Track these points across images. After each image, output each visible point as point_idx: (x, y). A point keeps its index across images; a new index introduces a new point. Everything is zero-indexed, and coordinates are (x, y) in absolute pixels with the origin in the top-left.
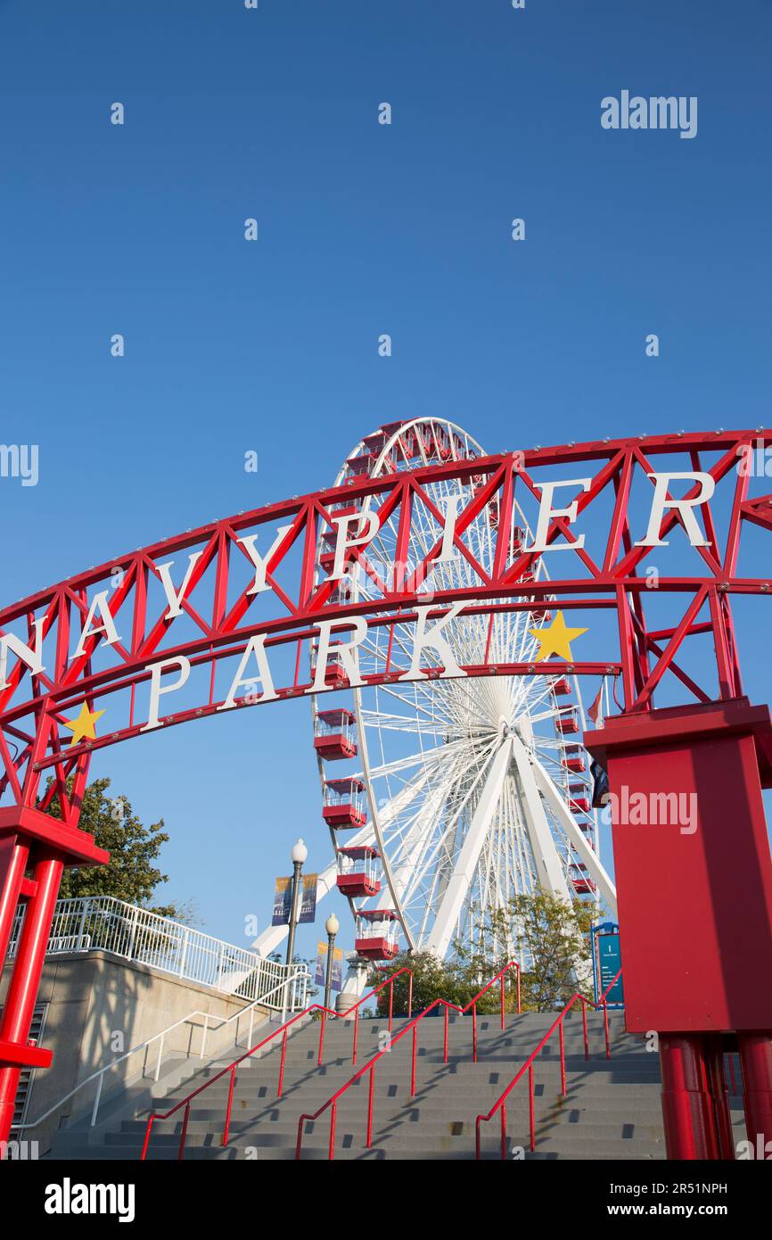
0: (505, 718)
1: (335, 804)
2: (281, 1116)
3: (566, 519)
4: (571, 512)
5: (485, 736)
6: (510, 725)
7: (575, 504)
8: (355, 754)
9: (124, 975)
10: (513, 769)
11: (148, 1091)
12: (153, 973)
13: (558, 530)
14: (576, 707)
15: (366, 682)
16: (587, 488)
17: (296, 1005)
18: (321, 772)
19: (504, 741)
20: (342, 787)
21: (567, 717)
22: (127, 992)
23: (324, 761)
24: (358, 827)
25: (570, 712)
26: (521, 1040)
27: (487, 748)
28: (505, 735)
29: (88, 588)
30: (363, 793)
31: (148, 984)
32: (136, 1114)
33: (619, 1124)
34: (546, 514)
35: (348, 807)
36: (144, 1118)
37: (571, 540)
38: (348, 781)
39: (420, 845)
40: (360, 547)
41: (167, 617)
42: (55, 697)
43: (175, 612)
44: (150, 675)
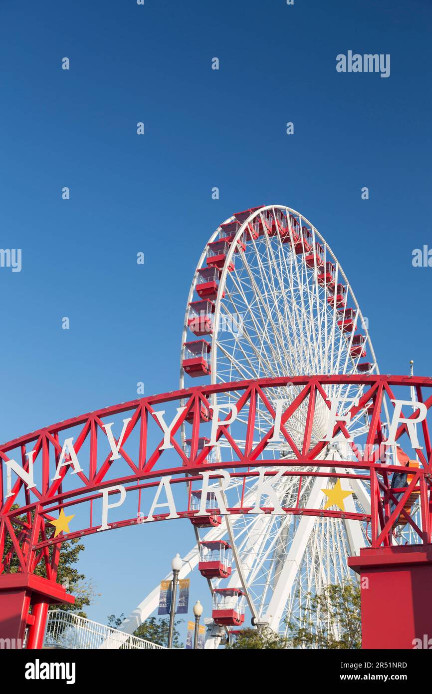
24: (214, 526)
29: (59, 433)
40: (226, 426)
41: (111, 459)
42: (43, 504)
43: (116, 456)
44: (101, 495)
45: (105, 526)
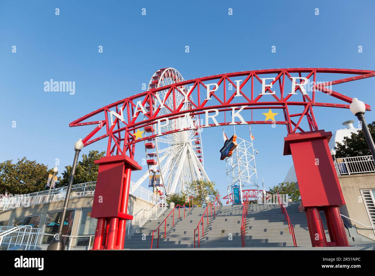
0: (186, 140)
1: (149, 159)
2: (176, 230)
3: (270, 87)
4: (271, 85)
5: (182, 144)
6: (187, 142)
7: (272, 84)
8: (155, 148)
9: (131, 198)
10: (188, 152)
11: (138, 226)
12: (136, 198)
13: (267, 90)
14: (200, 138)
15: (220, 125)
16: (274, 80)
17: (163, 205)
18: (146, 152)
19: (186, 146)
20: (151, 155)
21: (198, 141)
22: (132, 202)
23: (147, 149)
24: (155, 165)
25: (198, 139)
26: (224, 211)
27: (182, 147)
28: (186, 144)
29: (133, 100)
30: (156, 157)
31: (136, 200)
32: (137, 231)
33: (263, 229)
34: (264, 86)
35: (153, 160)
36: (139, 232)
37: (271, 92)
38: (153, 154)
39: (166, 170)
40: (213, 92)
41: (160, 108)
42: (129, 128)
43: (162, 106)
44: (157, 122)
45: (160, 134)
